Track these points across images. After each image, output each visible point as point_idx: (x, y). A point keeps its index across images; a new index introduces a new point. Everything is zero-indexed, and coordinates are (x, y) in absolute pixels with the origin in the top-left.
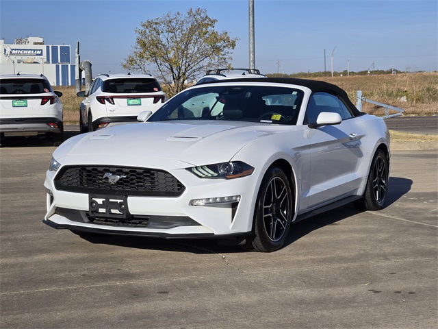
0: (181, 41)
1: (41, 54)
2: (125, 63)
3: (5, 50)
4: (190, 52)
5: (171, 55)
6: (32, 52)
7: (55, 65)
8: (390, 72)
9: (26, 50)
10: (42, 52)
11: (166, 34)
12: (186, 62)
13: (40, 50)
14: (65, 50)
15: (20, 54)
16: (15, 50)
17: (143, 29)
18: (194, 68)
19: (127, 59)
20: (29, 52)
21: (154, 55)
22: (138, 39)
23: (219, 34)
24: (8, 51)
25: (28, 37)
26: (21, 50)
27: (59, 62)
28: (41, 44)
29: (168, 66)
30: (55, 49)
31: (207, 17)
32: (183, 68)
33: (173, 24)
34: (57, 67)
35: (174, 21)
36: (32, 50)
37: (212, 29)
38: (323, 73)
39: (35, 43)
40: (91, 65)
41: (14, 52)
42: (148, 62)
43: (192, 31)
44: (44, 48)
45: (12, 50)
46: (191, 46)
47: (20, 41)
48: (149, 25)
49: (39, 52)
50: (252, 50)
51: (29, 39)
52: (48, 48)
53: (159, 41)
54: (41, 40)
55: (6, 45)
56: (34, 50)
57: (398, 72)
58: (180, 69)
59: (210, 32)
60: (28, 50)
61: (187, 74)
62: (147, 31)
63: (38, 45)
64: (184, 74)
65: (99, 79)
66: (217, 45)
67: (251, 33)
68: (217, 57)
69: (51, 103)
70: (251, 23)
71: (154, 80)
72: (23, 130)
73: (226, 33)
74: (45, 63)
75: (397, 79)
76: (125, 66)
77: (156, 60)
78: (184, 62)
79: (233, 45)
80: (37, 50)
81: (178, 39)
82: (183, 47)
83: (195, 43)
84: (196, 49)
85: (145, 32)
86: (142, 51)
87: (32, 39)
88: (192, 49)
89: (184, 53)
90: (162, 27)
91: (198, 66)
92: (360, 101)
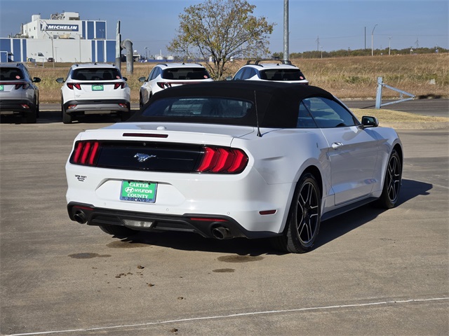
0: (222, 26)
1: (77, 30)
2: (169, 46)
3: (41, 25)
4: (230, 36)
5: (212, 39)
6: (68, 28)
7: (91, 41)
8: (433, 51)
9: (62, 25)
10: (78, 28)
11: (208, 19)
12: (226, 46)
13: (75, 26)
14: (101, 26)
15: (56, 30)
16: (51, 25)
17: (186, 14)
18: (234, 51)
19: (172, 42)
20: (65, 27)
21: (196, 40)
22: (181, 23)
23: (257, 19)
24: (44, 26)
25: (64, 12)
26: (57, 25)
27: (95, 37)
28: (77, 19)
29: (210, 49)
30: (90, 24)
31: (246, 3)
32: (223, 51)
33: (214, 10)
34: (93, 42)
35: (216, 7)
36: (68, 25)
37: (251, 14)
38: (364, 50)
39: (71, 19)
40: (132, 44)
41: (50, 27)
42: (191, 45)
43: (232, 17)
44: (79, 23)
45: (48, 25)
46: (231, 30)
47: (55, 17)
48: (192, 10)
49: (75, 28)
50: (286, 41)
51: (65, 14)
52: (84, 23)
53: (201, 26)
54: (76, 15)
55: (42, 20)
56: (70, 26)
57: (442, 50)
58: (221, 52)
59: (249, 18)
60: (64, 25)
61: (227, 56)
62: (190, 16)
63: (74, 21)
64: (224, 57)
65: (159, 68)
66: (256, 30)
67: (286, 26)
68: (255, 42)
69: (122, 88)
70: (286, 18)
71: (204, 69)
72: (100, 109)
73: (264, 18)
74: (81, 38)
75: (439, 58)
76: (169, 49)
77: (198, 44)
78: (224, 45)
79: (270, 29)
80: (73, 25)
81: (219, 24)
82: (223, 31)
83: (235, 27)
84: (236, 33)
85: (188, 16)
86: (185, 35)
87: (67, 15)
88: (232, 33)
89: (224, 36)
90: (204, 13)
91: (237, 50)
92: (380, 86)
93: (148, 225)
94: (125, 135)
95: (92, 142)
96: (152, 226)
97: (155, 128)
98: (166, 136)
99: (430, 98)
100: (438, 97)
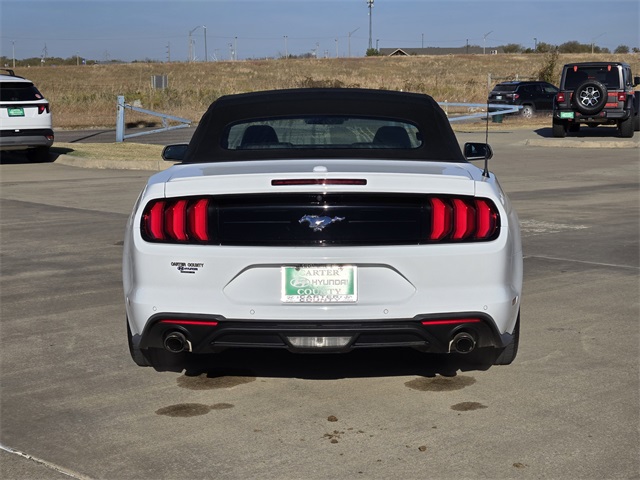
92: (122, 109)
93: (342, 342)
94: (275, 183)
95: (191, 201)
96: (352, 343)
97: (310, 169)
98: (363, 182)
99: (141, 126)
100: (151, 125)
